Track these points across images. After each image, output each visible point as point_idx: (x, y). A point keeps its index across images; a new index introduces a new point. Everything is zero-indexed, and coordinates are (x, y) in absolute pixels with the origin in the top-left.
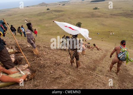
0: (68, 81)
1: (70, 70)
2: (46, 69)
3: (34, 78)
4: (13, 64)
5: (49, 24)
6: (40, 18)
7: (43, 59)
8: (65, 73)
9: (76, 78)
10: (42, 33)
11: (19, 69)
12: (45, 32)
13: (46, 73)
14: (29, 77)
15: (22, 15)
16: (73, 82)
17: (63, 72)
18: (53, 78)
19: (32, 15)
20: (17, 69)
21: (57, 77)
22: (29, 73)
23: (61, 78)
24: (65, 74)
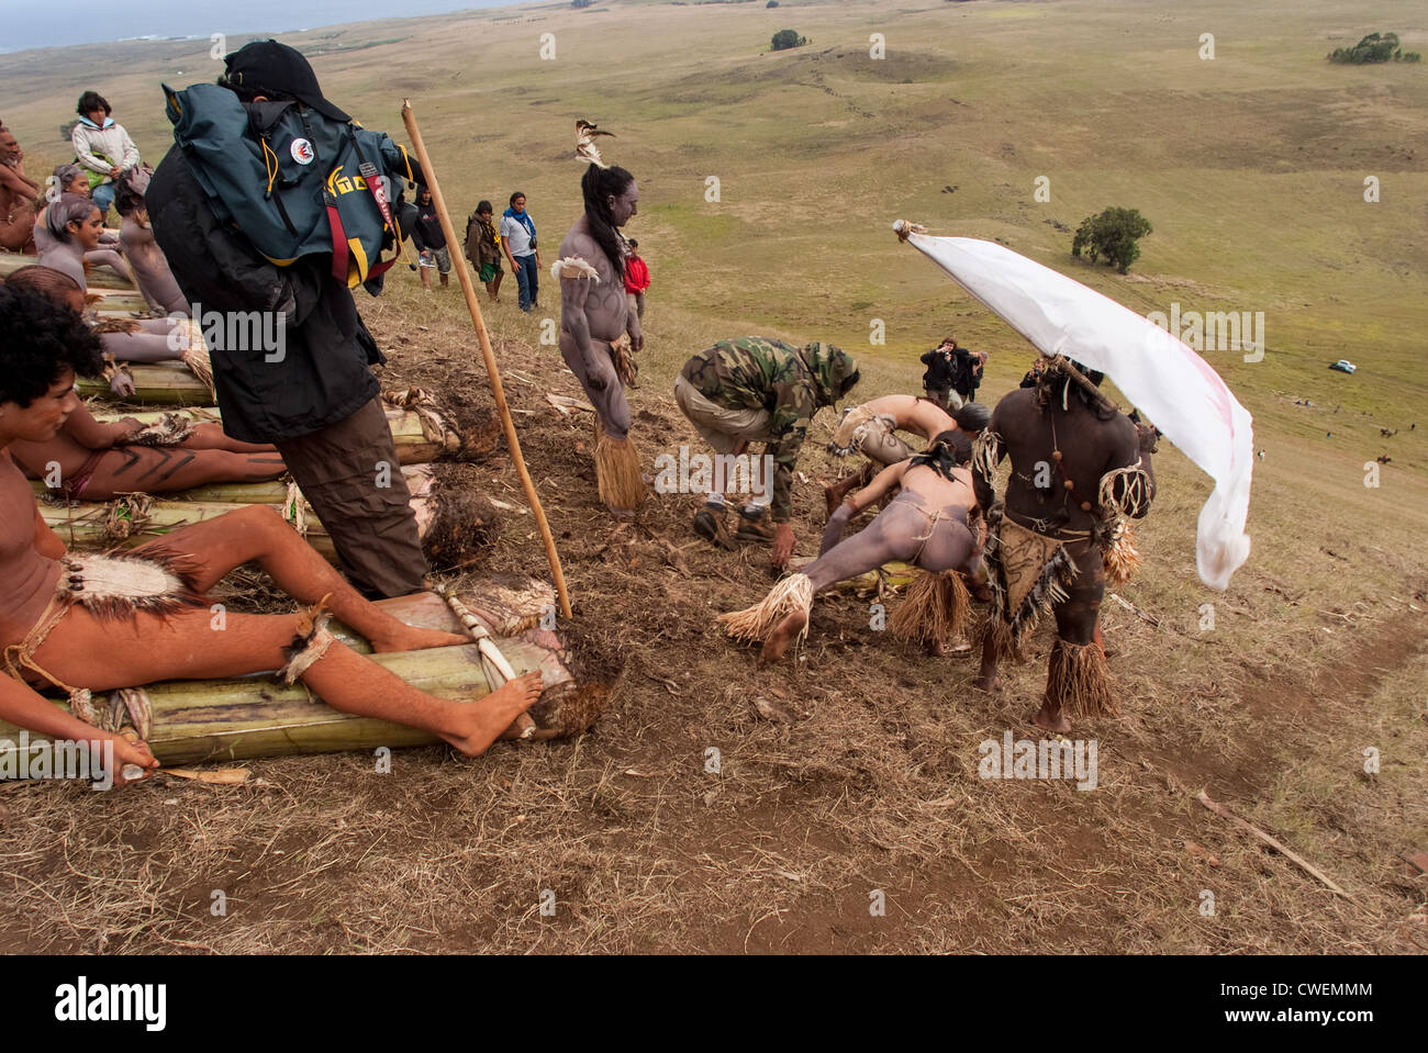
0: (933, 837)
1: (961, 721)
2: (708, 667)
3: (590, 730)
4: (419, 562)
5: (779, 206)
6: (694, 126)
7: (688, 561)
8: (907, 746)
9: (1025, 825)
10: (689, 289)
11: (471, 620)
12: (719, 287)
13: (709, 711)
14: (548, 707)
15: (522, 91)
16: (988, 862)
17: (887, 727)
18: (779, 772)
19: (610, 94)
20: (451, 608)
21: (819, 775)
22: (555, 673)
23: (856, 789)
24: (902, 756)
